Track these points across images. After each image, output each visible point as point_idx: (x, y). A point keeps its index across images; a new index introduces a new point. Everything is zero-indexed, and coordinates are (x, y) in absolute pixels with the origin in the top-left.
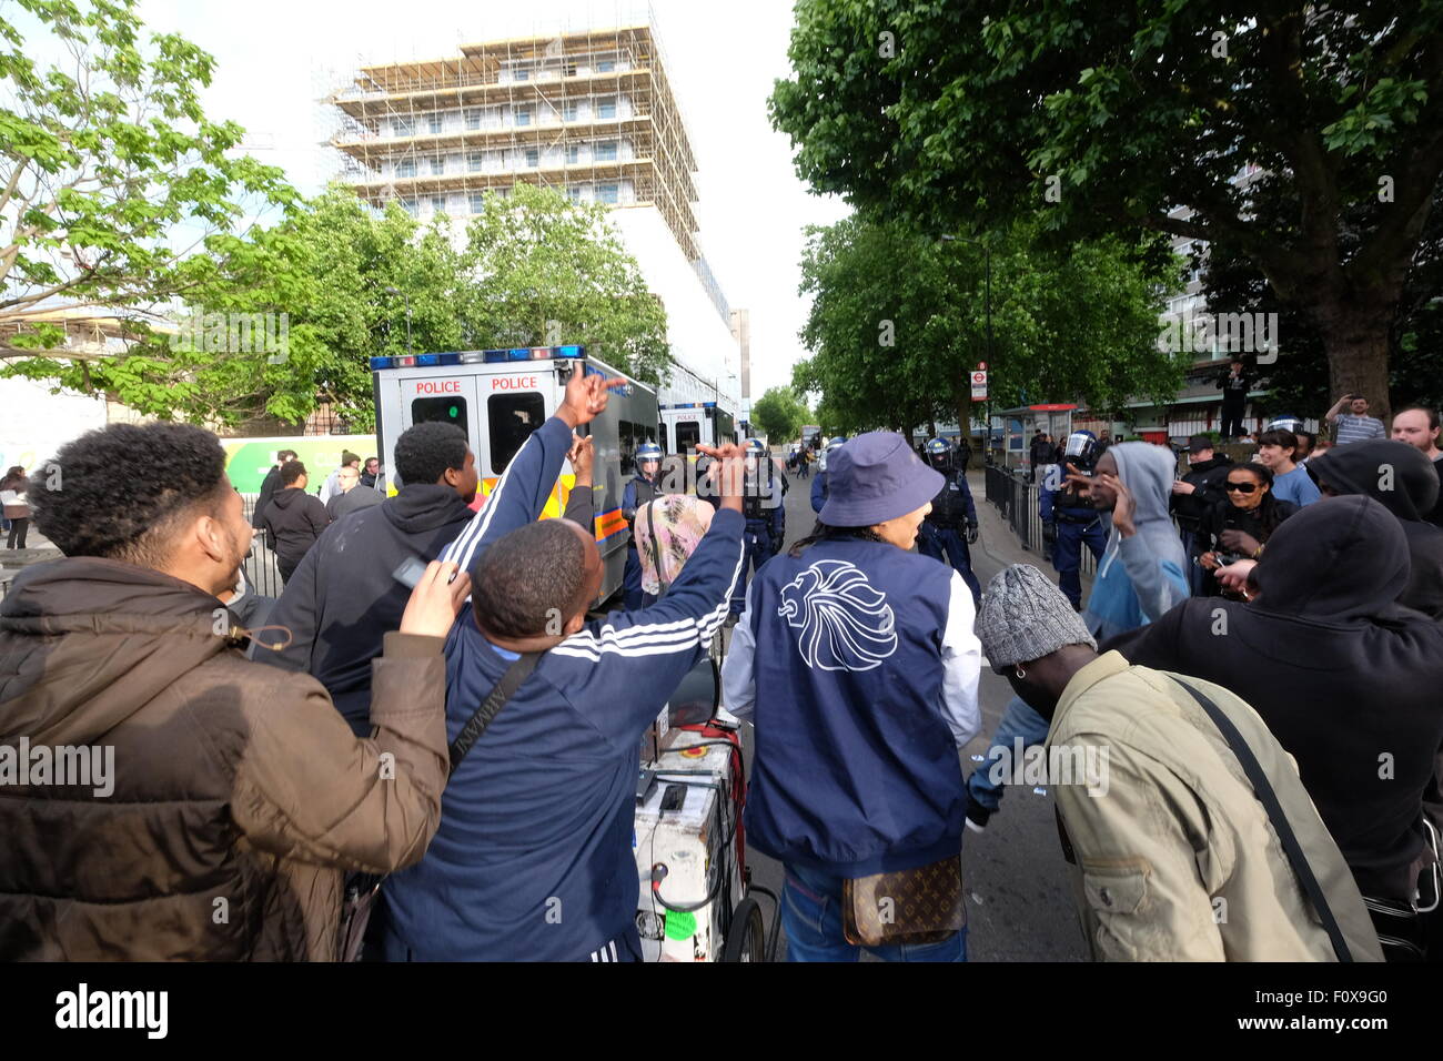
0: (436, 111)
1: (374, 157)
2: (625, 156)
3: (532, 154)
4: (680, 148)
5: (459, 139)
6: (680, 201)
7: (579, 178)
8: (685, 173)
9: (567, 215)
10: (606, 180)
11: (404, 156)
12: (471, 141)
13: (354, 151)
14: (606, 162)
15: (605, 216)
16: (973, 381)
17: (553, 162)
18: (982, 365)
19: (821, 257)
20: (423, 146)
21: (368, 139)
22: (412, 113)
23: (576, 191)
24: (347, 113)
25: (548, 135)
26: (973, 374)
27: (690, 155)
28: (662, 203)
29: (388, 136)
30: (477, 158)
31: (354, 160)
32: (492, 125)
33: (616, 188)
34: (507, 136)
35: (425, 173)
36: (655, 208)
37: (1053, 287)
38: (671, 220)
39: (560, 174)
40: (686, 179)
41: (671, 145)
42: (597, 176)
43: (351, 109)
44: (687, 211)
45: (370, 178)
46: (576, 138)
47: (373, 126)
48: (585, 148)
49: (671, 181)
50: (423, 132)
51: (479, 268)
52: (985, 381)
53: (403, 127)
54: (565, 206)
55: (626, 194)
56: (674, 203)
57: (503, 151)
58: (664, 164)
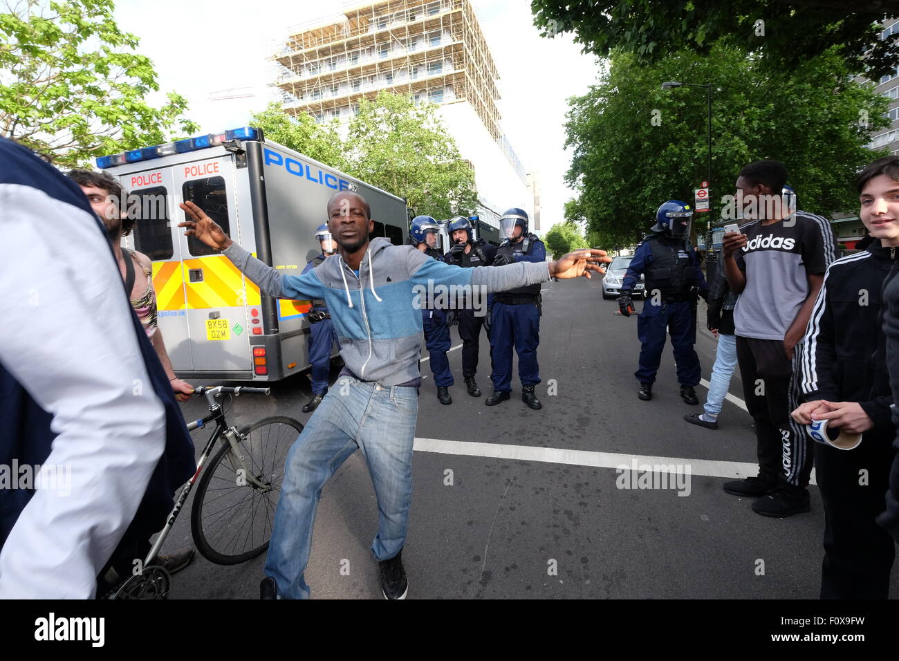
0: (331, 56)
1: (299, 90)
2: (448, 69)
3: (389, 77)
4: (486, 62)
5: (345, 72)
6: (486, 98)
7: (419, 88)
8: (490, 80)
9: (411, 112)
10: (436, 88)
11: (314, 87)
12: (352, 72)
13: (287, 87)
14: (436, 75)
15: (435, 111)
16: (697, 197)
17: (402, 79)
18: (705, 184)
19: (580, 120)
20: (325, 79)
21: (294, 79)
22: (318, 60)
23: (417, 97)
24: (283, 64)
25: (398, 62)
26: (697, 191)
27: (493, 68)
28: (473, 99)
29: (306, 75)
30: (357, 84)
31: (288, 93)
32: (365, 60)
33: (442, 92)
34: (374, 66)
35: (328, 96)
36: (467, 102)
37: (769, 120)
38: (480, 111)
39: (406, 86)
40: (490, 83)
41: (479, 61)
42: (430, 85)
43: (284, 62)
44: (491, 105)
45: (297, 103)
46: (416, 62)
47: (298, 70)
48: (422, 68)
49: (480, 85)
50: (326, 70)
51: (356, 150)
52: (707, 196)
53: (313, 69)
54: (410, 105)
55: (449, 95)
56: (482, 99)
57: (372, 77)
58: (473, 73)
